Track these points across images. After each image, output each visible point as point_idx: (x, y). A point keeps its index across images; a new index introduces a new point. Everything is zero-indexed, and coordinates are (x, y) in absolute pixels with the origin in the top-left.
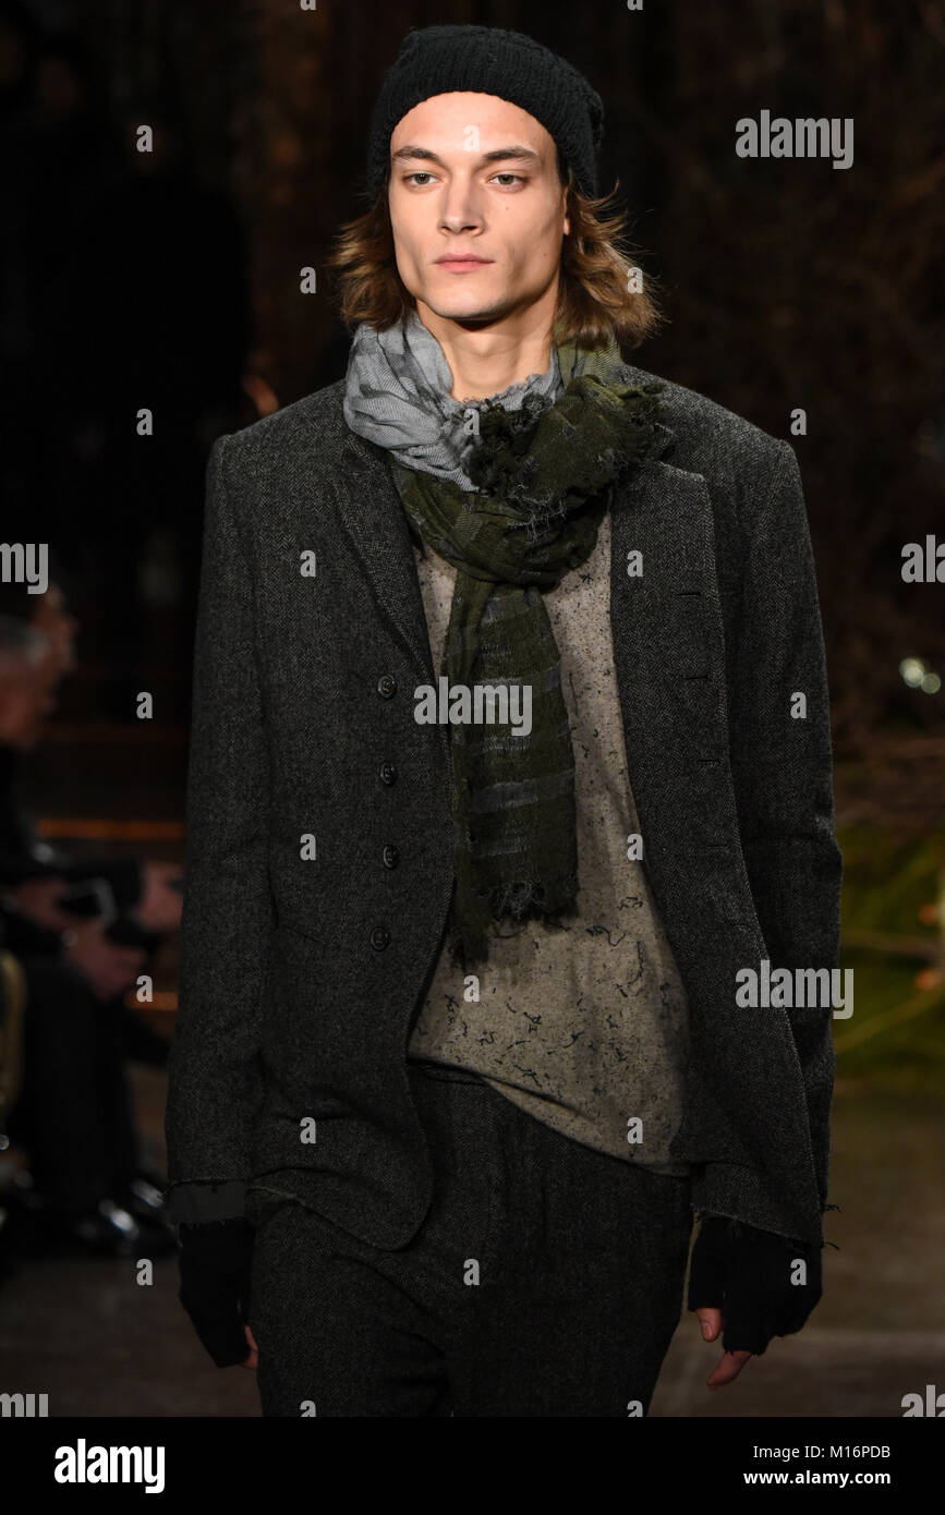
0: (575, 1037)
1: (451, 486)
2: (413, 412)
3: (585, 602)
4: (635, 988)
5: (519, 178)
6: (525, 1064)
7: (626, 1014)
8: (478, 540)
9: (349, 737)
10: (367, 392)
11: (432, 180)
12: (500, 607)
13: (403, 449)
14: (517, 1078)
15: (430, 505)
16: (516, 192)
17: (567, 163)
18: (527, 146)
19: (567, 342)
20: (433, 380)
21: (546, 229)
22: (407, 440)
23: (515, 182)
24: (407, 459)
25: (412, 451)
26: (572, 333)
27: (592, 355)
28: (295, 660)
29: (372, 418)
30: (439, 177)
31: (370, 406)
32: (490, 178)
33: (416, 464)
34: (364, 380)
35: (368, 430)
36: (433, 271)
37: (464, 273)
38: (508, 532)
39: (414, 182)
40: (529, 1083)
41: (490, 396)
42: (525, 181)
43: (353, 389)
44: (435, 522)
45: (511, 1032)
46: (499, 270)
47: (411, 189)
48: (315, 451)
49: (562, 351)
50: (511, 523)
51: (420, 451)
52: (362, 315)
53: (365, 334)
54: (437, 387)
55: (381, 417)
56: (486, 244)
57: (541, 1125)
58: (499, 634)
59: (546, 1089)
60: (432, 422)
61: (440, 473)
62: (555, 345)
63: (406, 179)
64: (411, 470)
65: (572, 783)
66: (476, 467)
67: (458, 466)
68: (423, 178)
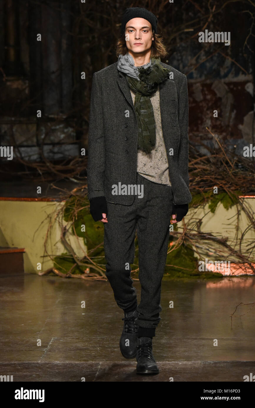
0: (151, 167)
1: (136, 80)
2: (130, 68)
3: (155, 99)
4: (161, 159)
5: (147, 31)
6: (143, 170)
7: (159, 163)
8: (140, 88)
9: (117, 120)
10: (122, 65)
11: (133, 31)
12: (142, 99)
13: (129, 74)
14: (142, 172)
15: (133, 82)
16: (146, 33)
17: (153, 28)
18: (148, 26)
19: (153, 57)
20: (132, 63)
21: (151, 39)
22: (129, 72)
23: (146, 32)
24: (129, 75)
25: (130, 74)
26: (154, 56)
27: (157, 60)
28: (108, 108)
29: (123, 69)
30: (134, 31)
31: (123, 67)
32: (142, 31)
33: (131, 76)
34: (122, 63)
35: (123, 71)
36: (133, 45)
37: (139, 46)
38: (145, 87)
39: (130, 32)
40: (144, 173)
41: (141, 66)
42: (148, 31)
43: (120, 64)
44: (133, 85)
45: (141, 166)
46: (143, 45)
47: (130, 33)
48: (112, 75)
49: (152, 59)
50: (146, 86)
51: (132, 74)
52: (120, 53)
53: (120, 56)
54: (133, 64)
55: (125, 69)
56: (142, 41)
57: (147, 179)
58: (143, 103)
59: (147, 174)
60: (133, 70)
61: (135, 77)
62: (151, 58)
63: (129, 31)
64: (130, 77)
65: (155, 126)
66: (140, 77)
67: (137, 76)
68: (131, 31)
